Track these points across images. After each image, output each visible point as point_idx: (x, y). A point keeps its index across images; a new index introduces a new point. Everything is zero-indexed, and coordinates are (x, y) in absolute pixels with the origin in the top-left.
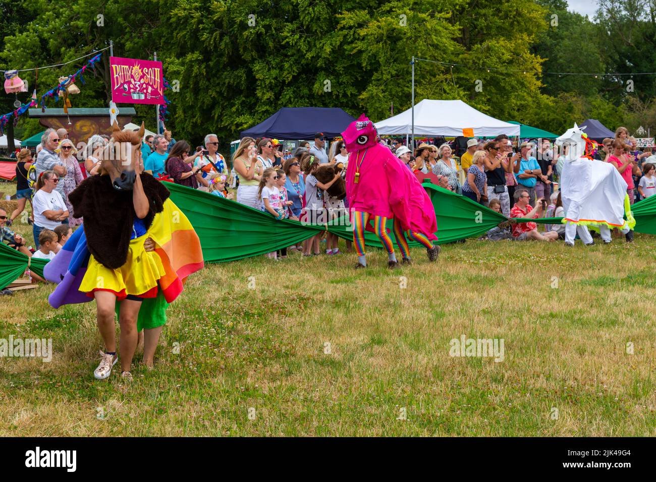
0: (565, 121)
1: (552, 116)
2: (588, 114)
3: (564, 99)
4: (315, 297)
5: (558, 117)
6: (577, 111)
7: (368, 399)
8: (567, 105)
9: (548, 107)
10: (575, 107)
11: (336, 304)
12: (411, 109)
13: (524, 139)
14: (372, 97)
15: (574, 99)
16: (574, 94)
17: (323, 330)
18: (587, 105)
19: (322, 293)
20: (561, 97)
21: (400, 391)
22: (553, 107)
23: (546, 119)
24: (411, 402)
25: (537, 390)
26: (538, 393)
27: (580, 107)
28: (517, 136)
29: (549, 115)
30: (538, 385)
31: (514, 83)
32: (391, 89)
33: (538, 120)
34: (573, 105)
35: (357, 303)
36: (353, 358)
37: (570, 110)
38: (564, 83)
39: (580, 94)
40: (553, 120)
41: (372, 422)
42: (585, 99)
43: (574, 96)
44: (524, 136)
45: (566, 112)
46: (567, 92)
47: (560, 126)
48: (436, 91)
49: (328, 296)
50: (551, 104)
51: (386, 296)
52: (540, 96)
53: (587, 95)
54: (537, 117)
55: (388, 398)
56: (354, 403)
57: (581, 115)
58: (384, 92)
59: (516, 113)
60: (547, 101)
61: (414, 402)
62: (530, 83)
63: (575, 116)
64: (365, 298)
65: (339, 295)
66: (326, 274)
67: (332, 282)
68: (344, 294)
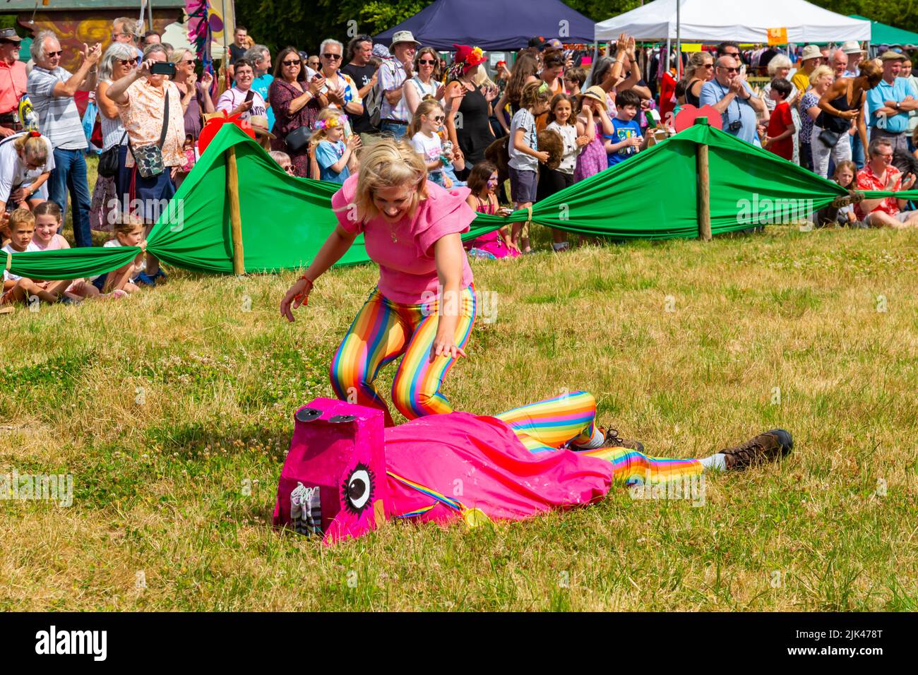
11: (537, 339)
13: (878, 46)
28: (866, 42)
49: (522, 325)
65: (542, 324)
66: (520, 287)
67: (530, 302)
68: (549, 321)
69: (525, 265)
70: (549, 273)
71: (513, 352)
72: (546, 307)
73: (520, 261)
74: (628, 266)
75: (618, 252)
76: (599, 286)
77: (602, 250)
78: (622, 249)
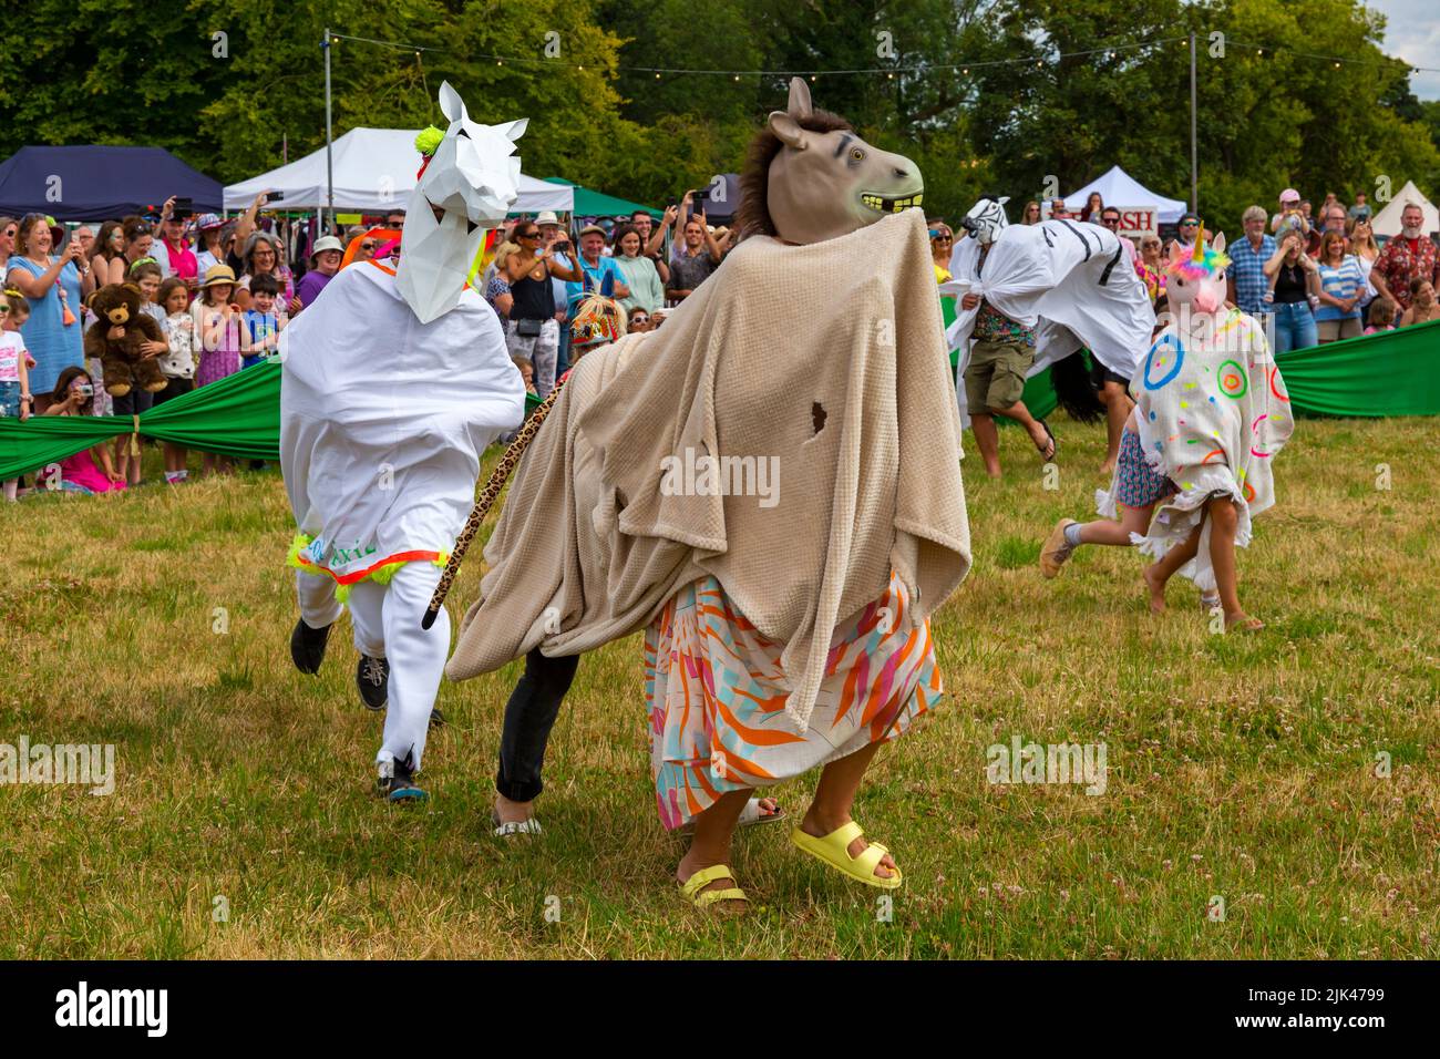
0: (674, 179)
1: (644, 168)
2: (726, 162)
3: (671, 129)
4: (95, 583)
5: (658, 169)
6: (698, 157)
7: (210, 810)
8: (677, 142)
9: (633, 148)
10: (694, 146)
11: (146, 597)
12: (326, 149)
13: (584, 218)
14: (235, 116)
15: (694, 128)
16: (691, 119)
17: (112, 658)
18: (722, 141)
19: (111, 573)
20: (665, 127)
21: (284, 786)
22: (646, 147)
23: (632, 174)
24: (308, 811)
25: (591, 773)
26: (592, 778)
27: (706, 147)
28: (568, 213)
29: (637, 165)
30: (592, 762)
31: (559, 92)
32: (281, 100)
33: (616, 175)
34: (691, 142)
35: (195, 593)
36: (180, 718)
37: (685, 153)
38: (674, 91)
39: (707, 117)
40: (648, 175)
41: (218, 860)
42: (717, 129)
43: (693, 123)
44: (584, 213)
45: (675, 159)
46: (677, 113)
47: (663, 191)
48: (386, 104)
49: (126, 579)
50: (642, 141)
51: (262, 576)
52: (618, 123)
53: (722, 119)
54: (614, 169)
55: (255, 804)
56: (176, 821)
57: (709, 165)
58: (263, 106)
59: (564, 162)
60: (635, 136)
61: (314, 809)
62: (593, 92)
63: (696, 166)
64: (214, 582)
65: (153, 578)
66: (125, 529)
67: (139, 547)
68: (165, 574)
69: (132, 500)
70: (165, 512)
71: (118, 614)
72: (159, 556)
73: (126, 496)
74: (267, 499)
75: (255, 482)
76: (228, 525)
77: (235, 481)
78: (260, 479)
